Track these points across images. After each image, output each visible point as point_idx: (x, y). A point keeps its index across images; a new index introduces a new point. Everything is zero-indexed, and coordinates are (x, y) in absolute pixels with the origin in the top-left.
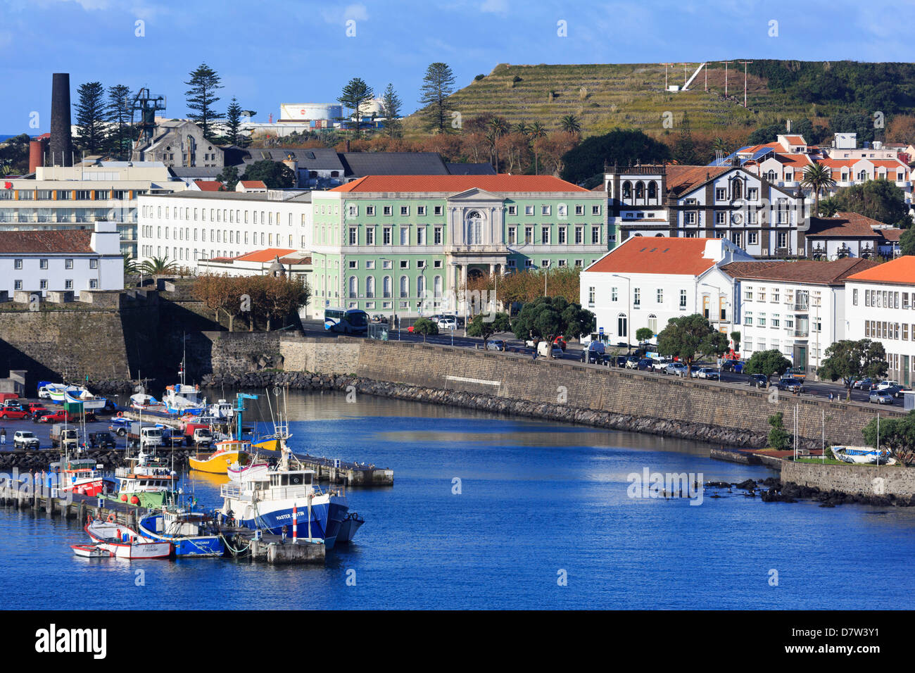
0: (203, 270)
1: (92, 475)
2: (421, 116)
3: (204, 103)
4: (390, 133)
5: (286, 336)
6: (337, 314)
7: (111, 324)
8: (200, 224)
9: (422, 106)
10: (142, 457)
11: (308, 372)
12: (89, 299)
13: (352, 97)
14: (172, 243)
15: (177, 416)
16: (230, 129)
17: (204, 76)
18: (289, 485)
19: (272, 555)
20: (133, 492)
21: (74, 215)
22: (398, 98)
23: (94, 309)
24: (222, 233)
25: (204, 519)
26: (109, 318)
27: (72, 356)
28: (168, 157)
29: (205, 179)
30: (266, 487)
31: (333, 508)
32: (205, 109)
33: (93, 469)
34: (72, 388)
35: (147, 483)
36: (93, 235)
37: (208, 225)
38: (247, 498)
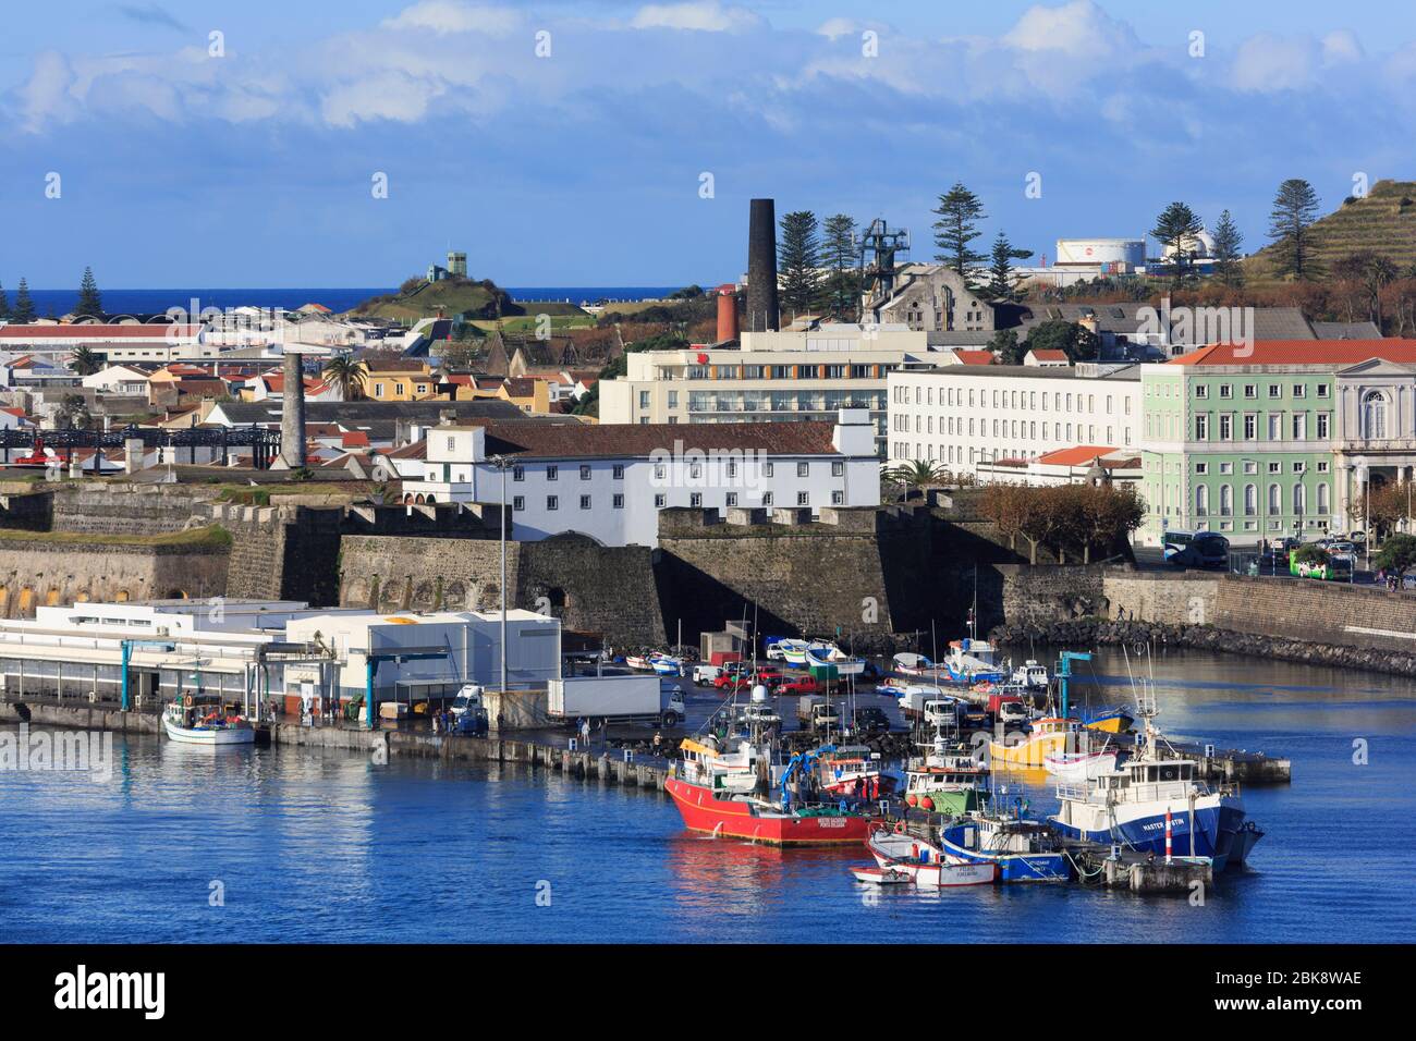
0: (985, 478)
1: (865, 768)
2: (1268, 257)
3: (958, 240)
4: (1226, 281)
5: (1112, 570)
6: (1181, 538)
7: (864, 554)
8: (977, 412)
9: (1272, 241)
10: (938, 743)
11: (1144, 622)
12: (834, 519)
13: (1170, 230)
14: (937, 439)
15: (968, 684)
16: (996, 276)
17: (960, 202)
18: (1158, 782)
19: (1137, 879)
20: (925, 791)
21: (795, 400)
22: (1237, 231)
23: (839, 534)
24: (1009, 424)
25: (1041, 829)
26: (860, 546)
27: (810, 600)
28: (915, 316)
29: (967, 348)
30: (1125, 784)
31: (1226, 814)
32: (960, 248)
33: (866, 760)
34: (817, 646)
35: (945, 778)
36: (837, 428)
37: (990, 413)
38: (1098, 801)
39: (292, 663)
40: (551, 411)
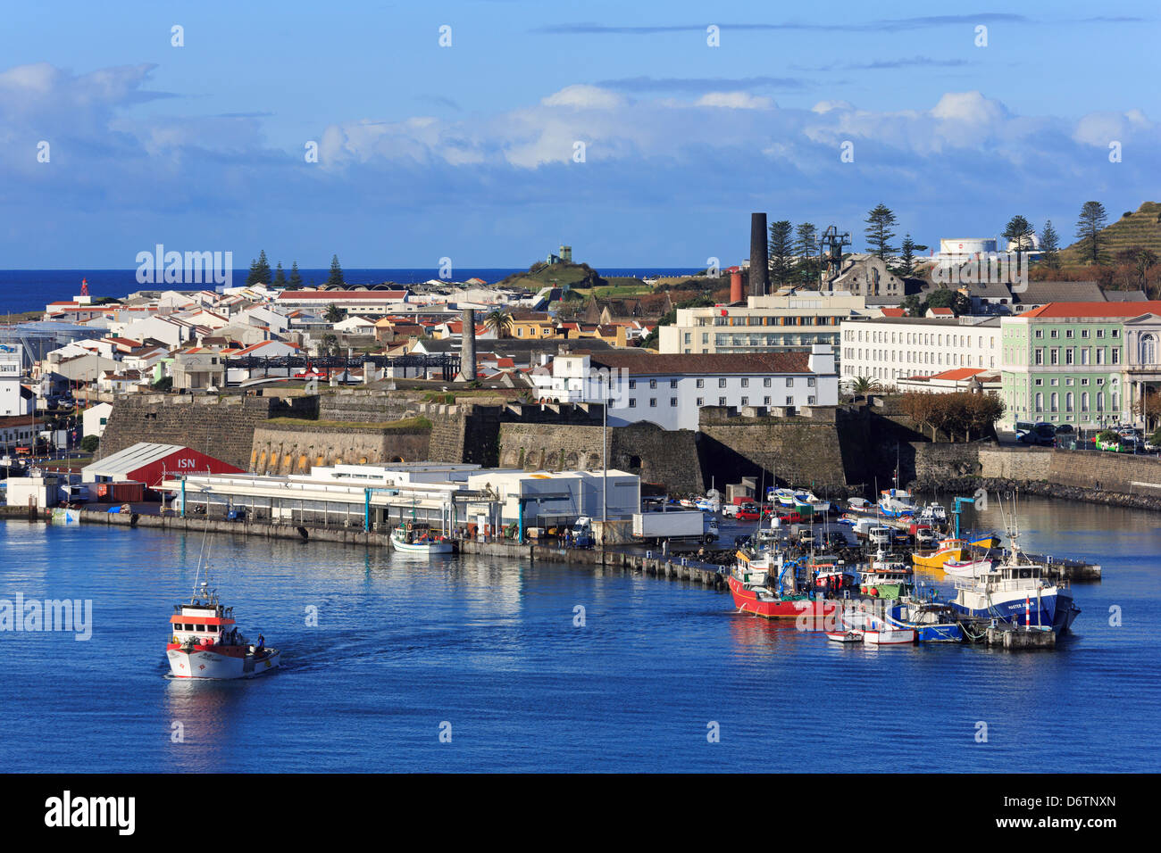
0: (903, 388)
1: (834, 570)
2: (1075, 250)
3: (880, 239)
4: (1048, 265)
5: (984, 446)
6: (1026, 426)
7: (828, 435)
8: (897, 347)
9: (1078, 240)
10: (880, 554)
11: (1004, 479)
12: (809, 414)
13: (1014, 233)
14: (871, 363)
15: (894, 517)
16: (904, 261)
17: (882, 215)
18: (1019, 579)
19: (1008, 640)
20: (873, 584)
21: (782, 339)
22: (1056, 233)
23: (813, 423)
24: (917, 354)
25: (945, 609)
26: (826, 431)
27: (794, 464)
28: (855, 287)
29: (888, 307)
30: (998, 580)
31: (1060, 599)
32: (882, 244)
33: (834, 564)
34: (800, 493)
35: (885, 576)
36: (811, 356)
37: (905, 348)
38: (981, 590)
39: (472, 503)
40: (628, 345)
